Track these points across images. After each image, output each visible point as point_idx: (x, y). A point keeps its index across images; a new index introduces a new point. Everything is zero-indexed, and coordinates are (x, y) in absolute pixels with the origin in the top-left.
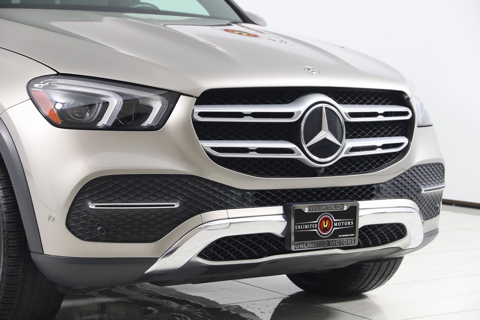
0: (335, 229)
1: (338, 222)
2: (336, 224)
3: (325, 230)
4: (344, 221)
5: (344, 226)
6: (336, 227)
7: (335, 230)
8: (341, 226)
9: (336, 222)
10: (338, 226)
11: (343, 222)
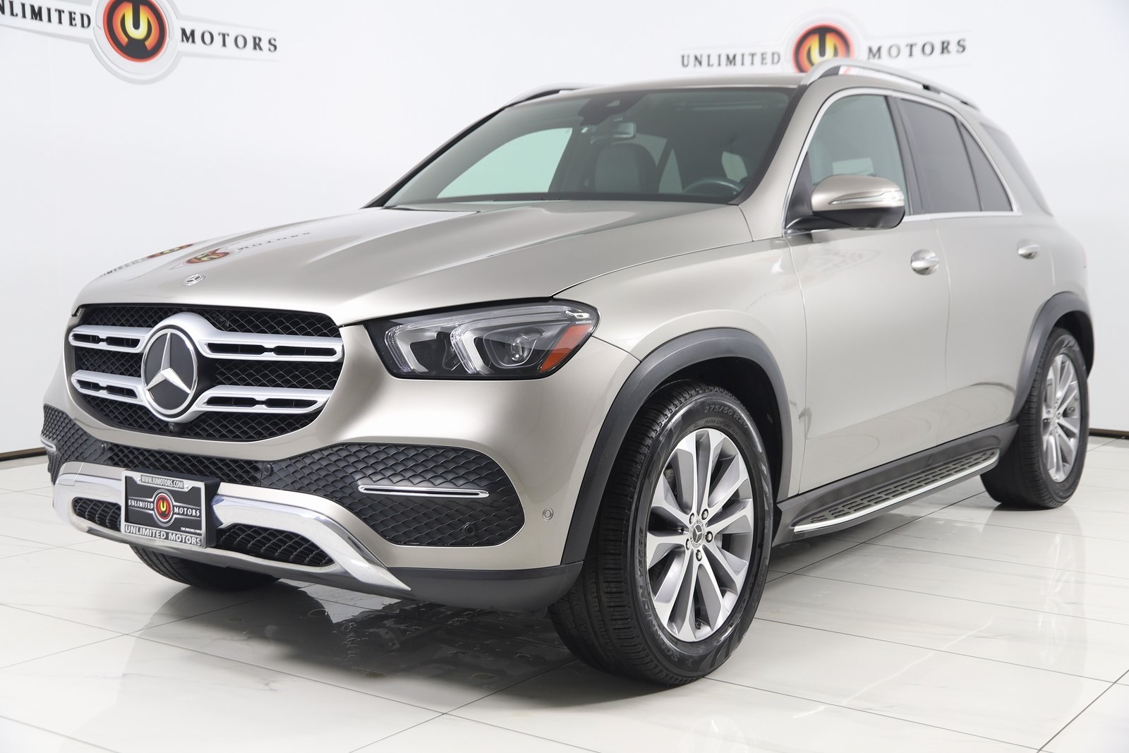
0: (175, 516)
1: (180, 507)
2: (176, 510)
3: (164, 515)
4: (188, 508)
5: (187, 515)
6: (176, 514)
7: (175, 518)
8: (183, 514)
9: (177, 506)
10: (178, 514)
11: (185, 509)
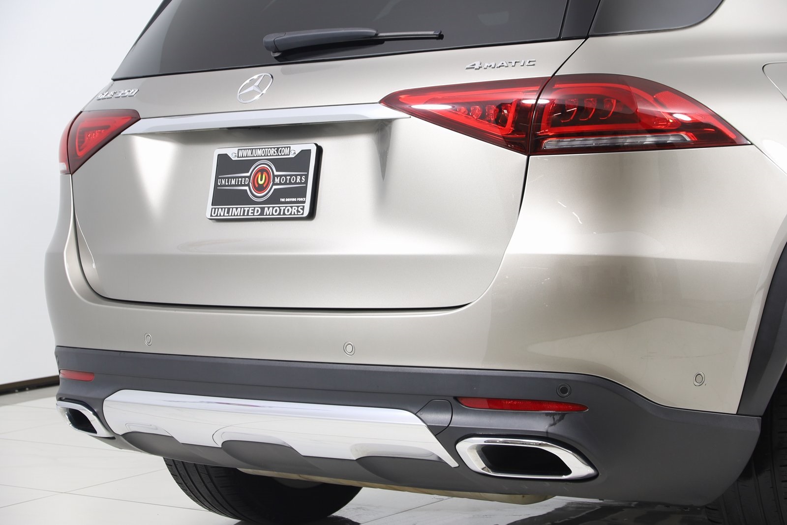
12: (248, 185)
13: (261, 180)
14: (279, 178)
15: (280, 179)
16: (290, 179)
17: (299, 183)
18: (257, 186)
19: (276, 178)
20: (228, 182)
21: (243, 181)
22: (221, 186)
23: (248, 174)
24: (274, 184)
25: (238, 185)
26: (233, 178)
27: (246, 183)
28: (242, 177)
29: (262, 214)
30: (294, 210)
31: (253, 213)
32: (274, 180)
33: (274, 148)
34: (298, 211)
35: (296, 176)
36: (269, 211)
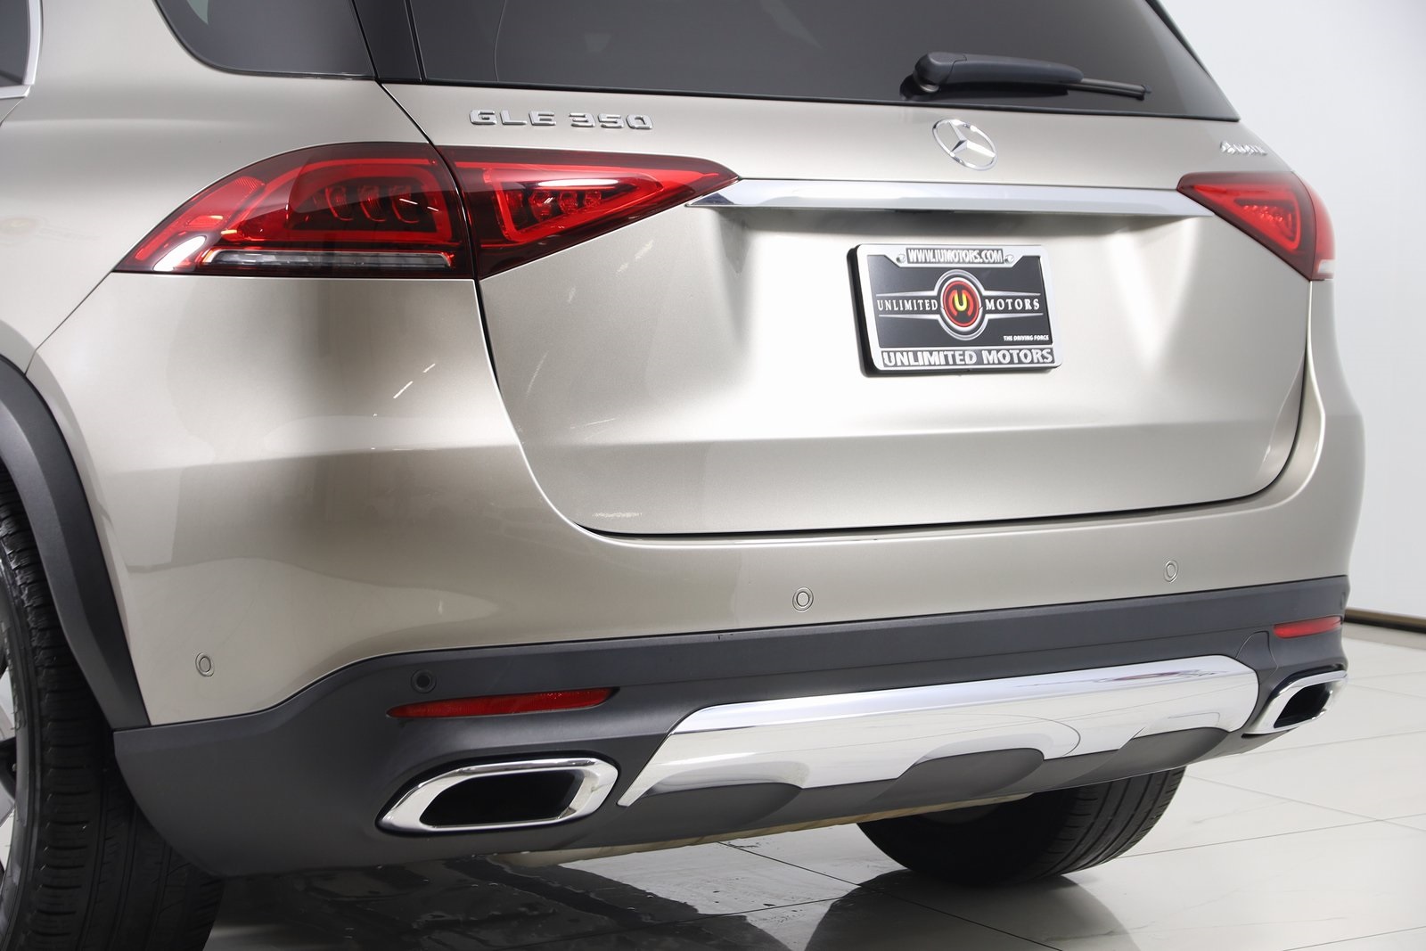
12: (938, 312)
13: (961, 304)
14: (992, 301)
15: (995, 305)
16: (1013, 304)
17: (1028, 311)
18: (956, 314)
19: (987, 301)
20: (898, 305)
21: (927, 305)
22: (884, 311)
23: (934, 293)
24: (986, 312)
25: (918, 312)
26: (908, 298)
27: (933, 309)
28: (924, 298)
29: (980, 361)
30: (1037, 355)
31: (964, 360)
32: (984, 305)
33: (974, 250)
34: (1043, 357)
35: (1023, 298)
36: (992, 356)
